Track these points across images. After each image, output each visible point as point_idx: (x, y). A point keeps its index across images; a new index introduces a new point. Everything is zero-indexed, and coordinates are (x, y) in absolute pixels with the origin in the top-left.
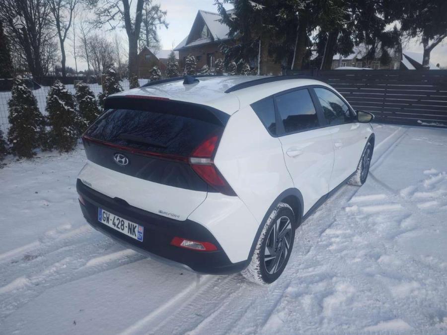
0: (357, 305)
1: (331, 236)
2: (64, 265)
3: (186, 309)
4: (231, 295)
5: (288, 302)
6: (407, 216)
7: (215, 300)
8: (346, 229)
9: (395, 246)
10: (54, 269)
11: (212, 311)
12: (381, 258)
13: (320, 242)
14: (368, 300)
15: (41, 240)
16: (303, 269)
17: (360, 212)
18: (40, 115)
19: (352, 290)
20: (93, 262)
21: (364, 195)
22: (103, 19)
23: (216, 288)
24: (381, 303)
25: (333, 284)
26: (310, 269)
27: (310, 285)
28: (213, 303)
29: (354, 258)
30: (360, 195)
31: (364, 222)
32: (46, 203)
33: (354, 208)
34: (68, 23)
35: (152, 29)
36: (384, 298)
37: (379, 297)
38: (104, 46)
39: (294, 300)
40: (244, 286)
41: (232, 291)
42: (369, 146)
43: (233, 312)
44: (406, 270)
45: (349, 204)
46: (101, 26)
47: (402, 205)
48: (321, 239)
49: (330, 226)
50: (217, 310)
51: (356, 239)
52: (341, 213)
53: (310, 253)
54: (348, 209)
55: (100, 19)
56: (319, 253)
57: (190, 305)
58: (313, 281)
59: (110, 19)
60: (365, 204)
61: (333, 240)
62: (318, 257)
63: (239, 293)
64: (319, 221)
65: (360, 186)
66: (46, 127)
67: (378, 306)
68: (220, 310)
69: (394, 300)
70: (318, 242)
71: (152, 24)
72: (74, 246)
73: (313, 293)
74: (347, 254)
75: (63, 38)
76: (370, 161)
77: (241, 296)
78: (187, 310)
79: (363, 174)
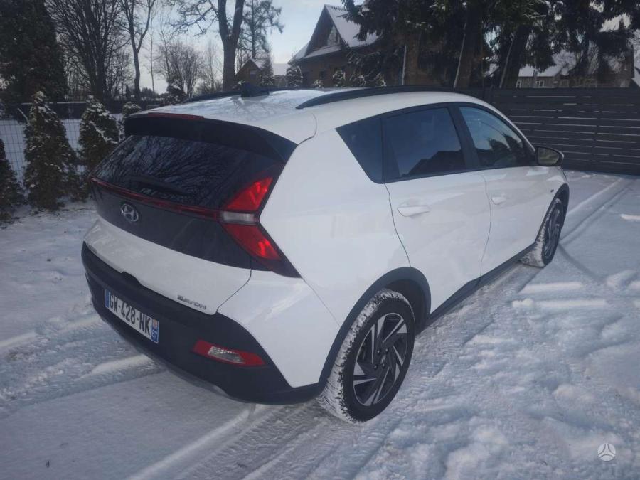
0: (507, 467)
1: (482, 346)
2: (59, 370)
3: (225, 454)
4: (300, 436)
5: (390, 453)
6: (614, 319)
7: (275, 442)
8: (508, 337)
9: (587, 370)
10: (45, 376)
11: (265, 460)
12: (560, 389)
13: (462, 355)
14: (527, 461)
15: (39, 330)
16: (426, 400)
17: (535, 310)
18: (69, 150)
19: (501, 440)
20: (105, 368)
21: (547, 282)
22: (189, 19)
23: (279, 422)
24: (548, 467)
25: (470, 429)
26: (437, 401)
27: (433, 428)
28: (269, 447)
29: (514, 385)
30: (538, 283)
31: (539, 326)
32: (58, 276)
33: (527, 303)
34: (144, 26)
35: (260, 33)
36: (556, 458)
37: (546, 455)
38: (190, 57)
39: (400, 451)
40: (324, 421)
41: (304, 429)
42: (558, 205)
43: (298, 465)
44: (600, 413)
45: (519, 296)
46: (186, 29)
47: (608, 302)
48: (464, 352)
49: (481, 331)
50: (271, 460)
51: (522, 353)
52: (503, 311)
53: (442, 373)
54: (516, 304)
55: (186, 20)
56: (457, 374)
57: (232, 447)
58: (437, 421)
59: (200, 19)
60: (546, 297)
61: (484, 353)
62: (454, 380)
63: (314, 433)
64: (465, 321)
65: (542, 268)
66: (79, 167)
67: (543, 472)
68: (277, 460)
69: (574, 463)
70: (458, 356)
71: (260, 26)
72: (84, 342)
73: (435, 441)
74: (503, 378)
75: (137, 47)
76: (560, 228)
77: (315, 438)
78: (225, 456)
79: (546, 248)
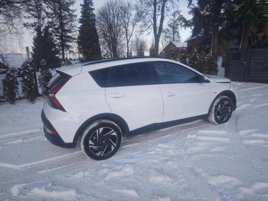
16: (122, 159)
19: (131, 172)
23: (77, 158)
33: (194, 136)
34: (131, 33)
35: (176, 30)
46: (143, 33)
48: (151, 148)
54: (189, 136)
55: (142, 30)
56: (141, 154)
59: (148, 29)
62: (137, 155)
63: (83, 162)
65: (217, 125)
75: (128, 41)
79: (219, 117)
